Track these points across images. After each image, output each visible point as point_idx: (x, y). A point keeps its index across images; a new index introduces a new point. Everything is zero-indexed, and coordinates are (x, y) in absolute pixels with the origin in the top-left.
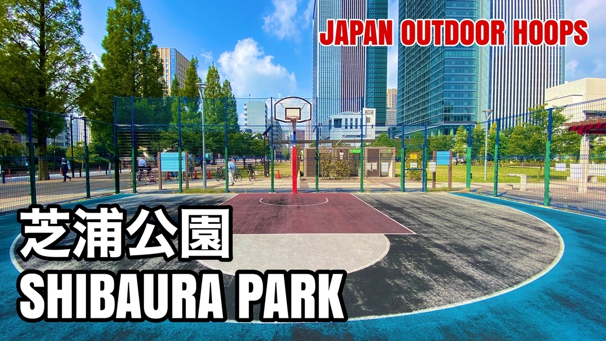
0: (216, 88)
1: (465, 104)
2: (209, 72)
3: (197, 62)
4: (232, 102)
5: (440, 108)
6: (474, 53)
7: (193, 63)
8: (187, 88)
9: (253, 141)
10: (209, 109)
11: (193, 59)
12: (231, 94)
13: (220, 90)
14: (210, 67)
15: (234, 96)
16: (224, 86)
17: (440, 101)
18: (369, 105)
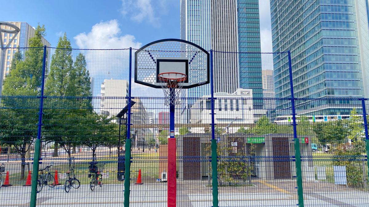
0: (67, 62)
1: (349, 86)
2: (60, 43)
3: (44, 30)
4: (86, 79)
5: (322, 90)
6: (352, 33)
7: (39, 32)
8: (27, 60)
9: (107, 125)
10: (55, 86)
11: (39, 27)
12: (85, 70)
13: (71, 64)
14: (61, 38)
15: (88, 71)
16: (78, 60)
17: (322, 82)
18: (243, 85)
